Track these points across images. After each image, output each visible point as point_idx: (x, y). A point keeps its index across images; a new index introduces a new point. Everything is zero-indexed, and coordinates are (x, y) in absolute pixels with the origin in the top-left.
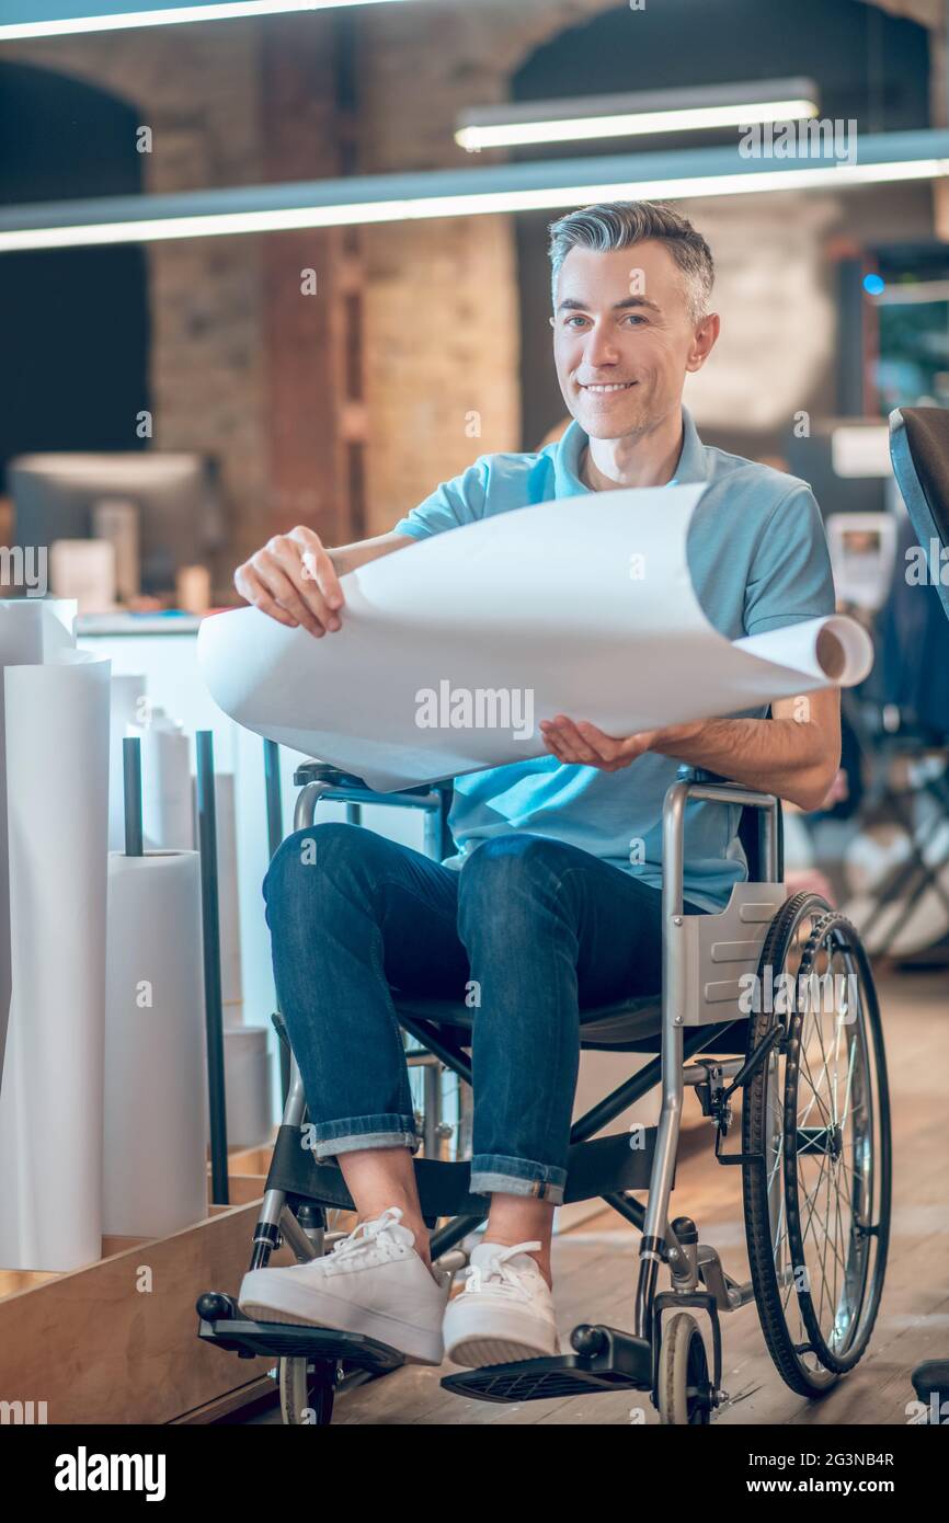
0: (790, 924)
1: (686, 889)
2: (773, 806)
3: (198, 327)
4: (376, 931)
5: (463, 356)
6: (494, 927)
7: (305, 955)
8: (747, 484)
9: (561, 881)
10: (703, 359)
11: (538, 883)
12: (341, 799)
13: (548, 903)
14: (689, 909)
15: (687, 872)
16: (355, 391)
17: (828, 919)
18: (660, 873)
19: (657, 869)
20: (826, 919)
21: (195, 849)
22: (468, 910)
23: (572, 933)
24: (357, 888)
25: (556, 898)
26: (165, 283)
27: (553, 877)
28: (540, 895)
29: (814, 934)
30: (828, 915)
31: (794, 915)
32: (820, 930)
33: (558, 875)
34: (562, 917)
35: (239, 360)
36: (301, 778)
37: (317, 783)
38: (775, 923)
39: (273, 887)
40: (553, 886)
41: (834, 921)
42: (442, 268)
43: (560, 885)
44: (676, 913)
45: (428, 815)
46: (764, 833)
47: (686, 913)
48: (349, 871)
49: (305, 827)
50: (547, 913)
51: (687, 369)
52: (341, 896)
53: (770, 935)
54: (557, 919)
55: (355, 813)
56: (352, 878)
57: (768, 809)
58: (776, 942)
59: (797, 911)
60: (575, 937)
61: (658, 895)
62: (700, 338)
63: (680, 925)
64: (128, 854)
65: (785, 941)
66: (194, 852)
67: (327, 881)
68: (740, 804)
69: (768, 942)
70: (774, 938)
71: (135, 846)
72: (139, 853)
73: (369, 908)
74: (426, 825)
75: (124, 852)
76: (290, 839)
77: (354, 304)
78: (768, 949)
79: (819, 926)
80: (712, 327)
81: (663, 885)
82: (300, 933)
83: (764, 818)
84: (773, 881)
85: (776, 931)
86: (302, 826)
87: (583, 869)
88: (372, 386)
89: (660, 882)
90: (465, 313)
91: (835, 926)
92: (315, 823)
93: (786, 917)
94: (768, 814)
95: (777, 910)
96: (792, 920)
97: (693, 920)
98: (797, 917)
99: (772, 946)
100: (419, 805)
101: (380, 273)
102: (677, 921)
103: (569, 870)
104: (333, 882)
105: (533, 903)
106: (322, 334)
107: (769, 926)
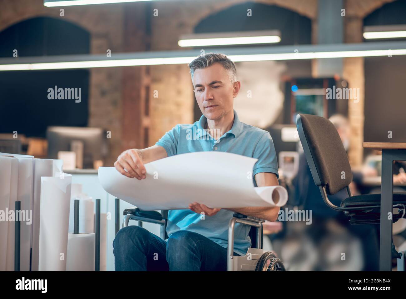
0: (264, 260)
1: (234, 248)
2: (260, 227)
3: (103, 93)
4: (145, 257)
5: (178, 105)
6: (176, 257)
7: (124, 263)
8: (251, 132)
9: (196, 244)
10: (237, 94)
11: (189, 244)
12: (136, 220)
13: (192, 250)
14: (235, 254)
15: (235, 243)
16: (147, 113)
17: (275, 260)
18: (227, 243)
19: (226, 242)
20: (274, 260)
21: (94, 233)
22: (169, 252)
23: (199, 259)
24: (140, 244)
25: (194, 249)
26: (94, 80)
27: (194, 242)
28: (190, 248)
29: (271, 264)
30: (275, 259)
31: (265, 258)
32: (273, 263)
33: (195, 242)
34: (196, 254)
35: (114, 103)
36: (125, 213)
37: (129, 214)
38: (260, 260)
39: (116, 244)
40: (194, 245)
41: (276, 260)
42: (173, 80)
43: (196, 245)
44: (231, 255)
45: (161, 226)
46: (257, 234)
47: (234, 255)
48: (138, 239)
49: (125, 227)
50: (192, 253)
51: (233, 97)
52: (135, 246)
53: (258, 263)
54: (194, 255)
55: (141, 224)
56: (139, 241)
57: (259, 227)
58: (260, 266)
59: (266, 257)
60: (200, 261)
61: (226, 250)
62: (235, 88)
63: (232, 258)
64: (74, 233)
65: (262, 266)
66: (94, 234)
67: (131, 242)
68: (250, 225)
69: (257, 265)
70: (259, 264)
71: (76, 231)
72: (78, 233)
73: (143, 250)
74: (161, 229)
75: (73, 233)
76: (121, 229)
77: (148, 89)
78: (257, 268)
79: (273, 261)
80: (238, 85)
81: (228, 247)
82: (123, 257)
83: (258, 230)
84: (260, 248)
85: (260, 262)
86: (125, 226)
87: (203, 241)
88: (152, 112)
89: (227, 246)
90: (179, 92)
91: (277, 262)
92: (129, 226)
93: (263, 258)
94: (259, 229)
95: (261, 256)
96: (265, 259)
97: (236, 257)
98: (266, 259)
99: (259, 266)
100: (159, 223)
101: (156, 80)
102: (232, 257)
103: (198, 241)
104: (133, 242)
105: (188, 250)
106: (139, 96)
107: (258, 261)
